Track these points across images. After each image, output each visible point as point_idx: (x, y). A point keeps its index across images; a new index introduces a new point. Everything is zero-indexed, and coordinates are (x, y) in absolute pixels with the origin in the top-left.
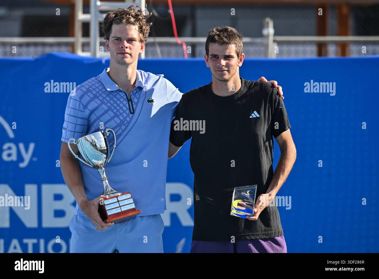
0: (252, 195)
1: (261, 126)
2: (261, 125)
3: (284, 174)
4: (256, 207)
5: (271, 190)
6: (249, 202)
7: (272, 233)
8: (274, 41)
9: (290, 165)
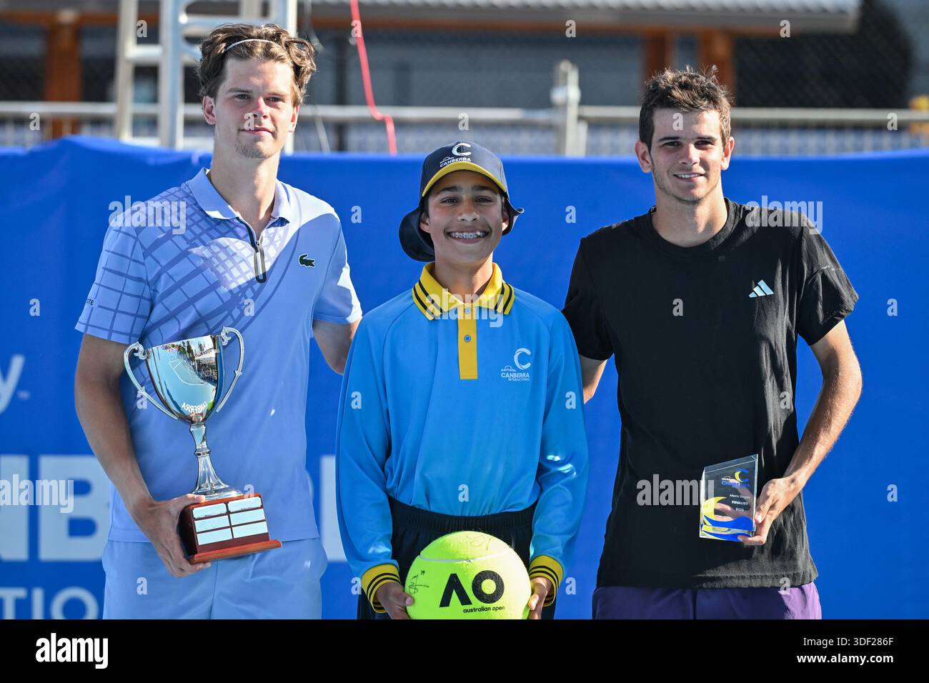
0: (747, 480)
1: (777, 317)
2: (777, 314)
3: (829, 431)
4: (759, 510)
5: (796, 469)
6: (742, 500)
7: (798, 574)
8: (581, 118)
9: (845, 411)
